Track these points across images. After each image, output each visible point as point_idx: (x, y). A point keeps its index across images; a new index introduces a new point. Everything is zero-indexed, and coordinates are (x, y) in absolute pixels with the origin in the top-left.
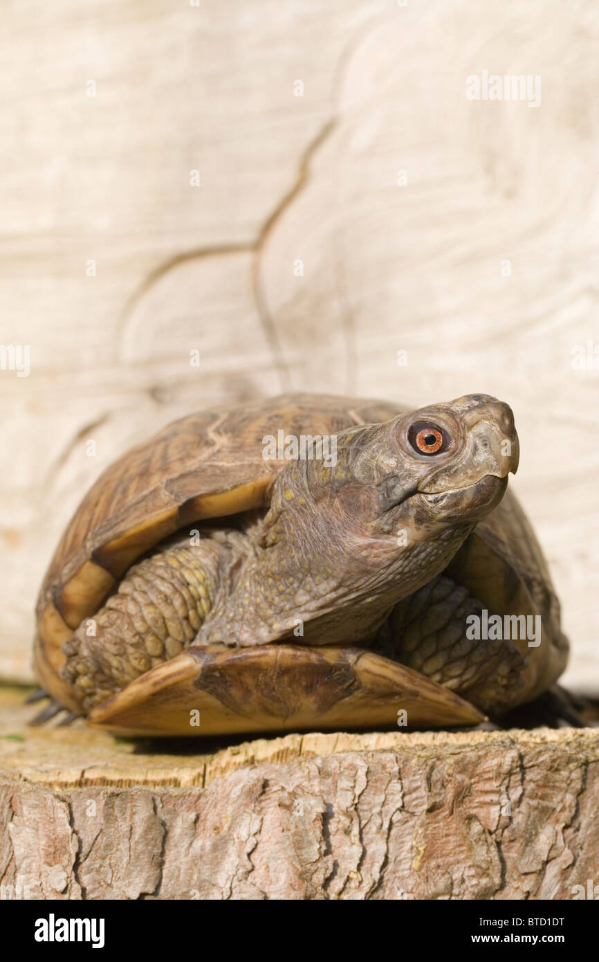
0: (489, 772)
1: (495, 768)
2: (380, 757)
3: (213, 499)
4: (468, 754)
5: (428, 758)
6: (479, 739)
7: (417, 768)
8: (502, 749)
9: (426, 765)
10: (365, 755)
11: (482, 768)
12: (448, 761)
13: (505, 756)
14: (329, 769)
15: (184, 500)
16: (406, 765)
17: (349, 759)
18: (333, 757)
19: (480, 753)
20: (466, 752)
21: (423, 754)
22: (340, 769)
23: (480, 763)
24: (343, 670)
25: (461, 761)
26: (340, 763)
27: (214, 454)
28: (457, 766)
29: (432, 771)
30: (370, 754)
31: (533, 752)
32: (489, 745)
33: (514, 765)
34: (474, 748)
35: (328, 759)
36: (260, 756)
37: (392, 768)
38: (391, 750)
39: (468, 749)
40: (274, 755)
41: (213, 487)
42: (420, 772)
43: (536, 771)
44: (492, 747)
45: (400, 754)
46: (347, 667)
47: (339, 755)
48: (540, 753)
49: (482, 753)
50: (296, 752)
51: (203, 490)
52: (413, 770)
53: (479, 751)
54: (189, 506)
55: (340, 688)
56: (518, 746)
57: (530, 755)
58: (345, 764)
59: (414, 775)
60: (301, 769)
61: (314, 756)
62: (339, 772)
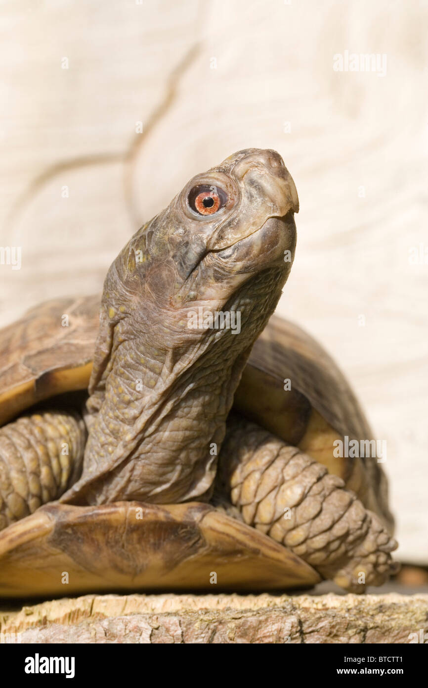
0: (269, 636)
1: (275, 633)
2: (165, 620)
3: (67, 373)
4: (249, 619)
5: (211, 622)
6: (262, 604)
7: (200, 631)
8: (282, 614)
9: (209, 629)
10: (150, 618)
11: (262, 633)
12: (229, 625)
13: (285, 622)
14: (115, 631)
15: (41, 373)
16: (190, 628)
17: (134, 622)
18: (119, 619)
19: (261, 618)
20: (247, 617)
21: (206, 618)
22: (125, 631)
23: (261, 628)
24: (189, 527)
25: (242, 626)
26: (126, 626)
27: (70, 334)
28: (237, 630)
29: (214, 635)
30: (155, 617)
31: (313, 618)
32: (270, 611)
33: (294, 630)
34: (255, 613)
35: (114, 621)
36: (52, 616)
37: (176, 631)
38: (176, 614)
39: (249, 614)
40: (66, 615)
41: (69, 361)
42: (203, 635)
43: (316, 637)
44: (273, 612)
45: (184, 618)
46: (193, 525)
47: (125, 617)
48: (319, 619)
49: (262, 618)
50: (86, 614)
51: (59, 365)
52: (196, 633)
53: (259, 616)
54: (45, 380)
55: (186, 545)
56: (299, 612)
57: (310, 621)
58: (130, 626)
59: (197, 638)
60: (88, 630)
61: (102, 617)
62: (124, 634)
